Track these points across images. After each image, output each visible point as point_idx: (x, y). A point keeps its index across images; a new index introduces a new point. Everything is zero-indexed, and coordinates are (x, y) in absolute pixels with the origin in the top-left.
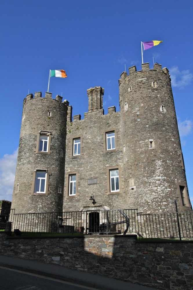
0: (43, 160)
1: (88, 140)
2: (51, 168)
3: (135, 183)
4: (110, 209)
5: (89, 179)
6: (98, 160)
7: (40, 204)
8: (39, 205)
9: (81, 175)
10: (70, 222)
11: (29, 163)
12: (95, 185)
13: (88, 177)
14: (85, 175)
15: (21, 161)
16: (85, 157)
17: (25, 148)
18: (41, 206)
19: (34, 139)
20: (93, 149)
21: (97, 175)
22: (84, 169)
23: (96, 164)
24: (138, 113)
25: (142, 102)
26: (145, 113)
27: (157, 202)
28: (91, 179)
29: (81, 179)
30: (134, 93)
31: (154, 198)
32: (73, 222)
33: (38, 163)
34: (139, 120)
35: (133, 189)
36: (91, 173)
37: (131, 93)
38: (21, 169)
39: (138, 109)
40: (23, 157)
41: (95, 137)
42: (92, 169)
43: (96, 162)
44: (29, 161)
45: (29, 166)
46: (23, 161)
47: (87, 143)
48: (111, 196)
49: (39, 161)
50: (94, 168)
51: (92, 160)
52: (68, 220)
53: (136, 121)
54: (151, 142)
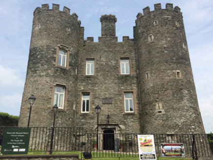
0: (62, 74)
1: (102, 62)
2: (69, 84)
3: (163, 107)
4: (126, 128)
5: (103, 99)
6: (113, 82)
7: (60, 120)
8: (58, 120)
9: (95, 94)
10: (84, 139)
11: (47, 75)
12: (110, 105)
13: (103, 97)
14: (99, 94)
15: (36, 73)
16: (99, 77)
17: (42, 59)
18: (60, 122)
19: (53, 51)
20: (107, 71)
21: (112, 96)
22: (98, 89)
23: (110, 86)
24: (165, 46)
25: (169, 37)
26: (172, 46)
27: (187, 125)
28: (106, 99)
29: (95, 98)
30: (161, 27)
31: (184, 122)
32: (87, 139)
33: (58, 77)
34: (166, 52)
35: (160, 112)
36: (105, 93)
37: (157, 27)
38: (37, 81)
39: (165, 42)
40: (39, 69)
41: (110, 61)
42: (107, 89)
43: (111, 84)
44: (48, 74)
45: (48, 79)
46: (40, 73)
47: (102, 65)
48: (126, 116)
49: (59, 75)
50: (109, 89)
51: (106, 82)
52: (81, 137)
53: (163, 52)
54: (178, 73)
